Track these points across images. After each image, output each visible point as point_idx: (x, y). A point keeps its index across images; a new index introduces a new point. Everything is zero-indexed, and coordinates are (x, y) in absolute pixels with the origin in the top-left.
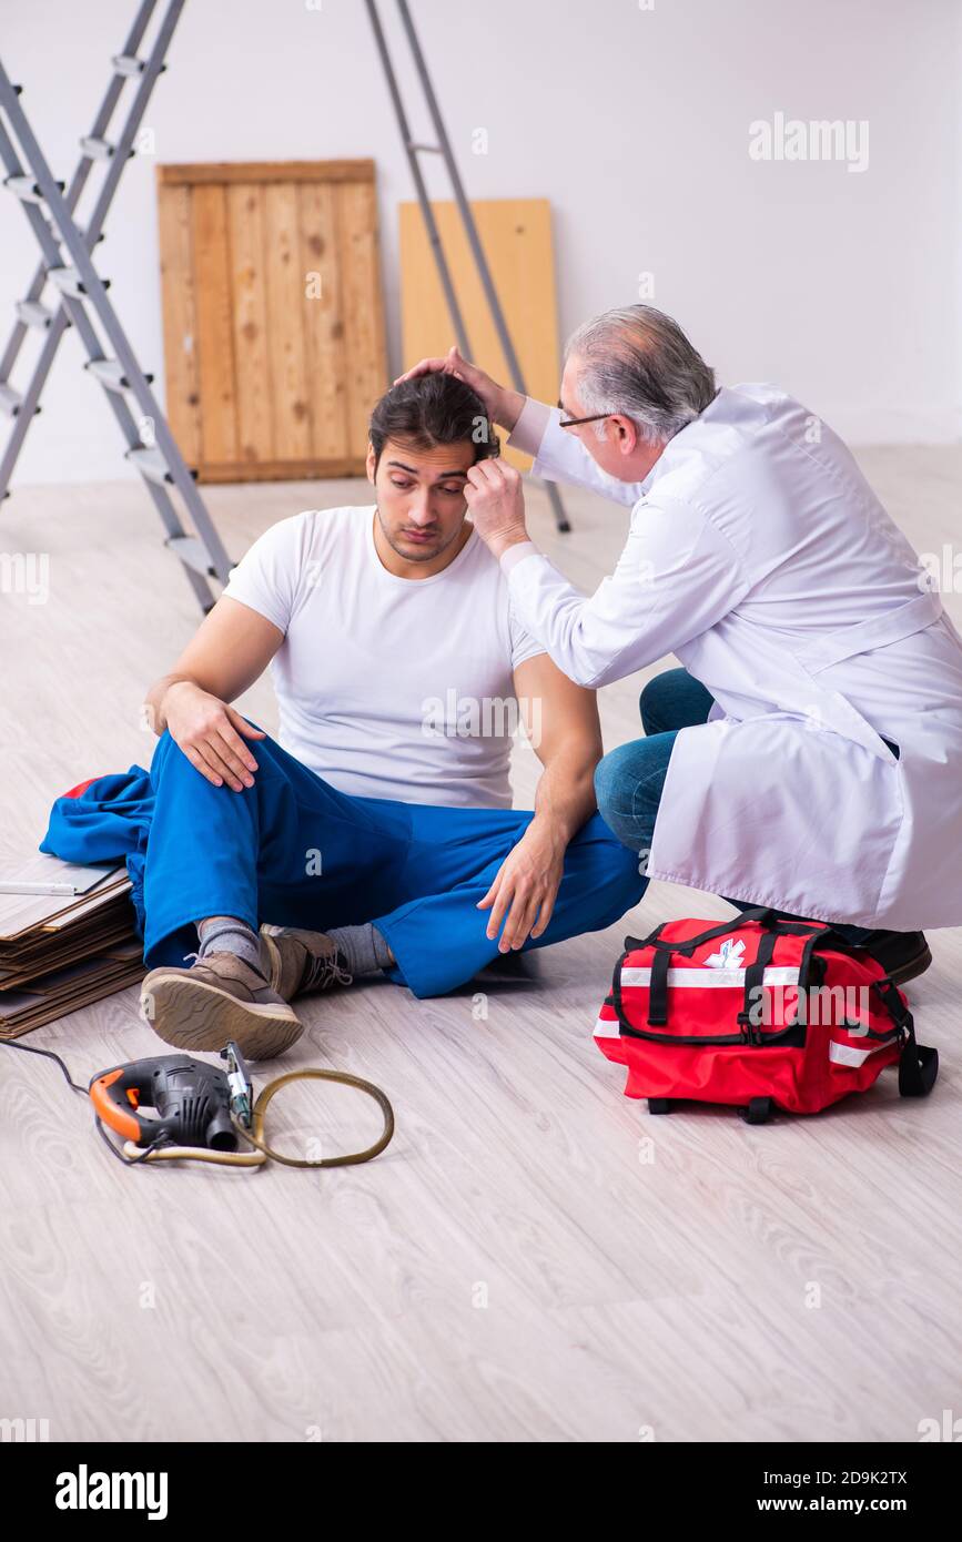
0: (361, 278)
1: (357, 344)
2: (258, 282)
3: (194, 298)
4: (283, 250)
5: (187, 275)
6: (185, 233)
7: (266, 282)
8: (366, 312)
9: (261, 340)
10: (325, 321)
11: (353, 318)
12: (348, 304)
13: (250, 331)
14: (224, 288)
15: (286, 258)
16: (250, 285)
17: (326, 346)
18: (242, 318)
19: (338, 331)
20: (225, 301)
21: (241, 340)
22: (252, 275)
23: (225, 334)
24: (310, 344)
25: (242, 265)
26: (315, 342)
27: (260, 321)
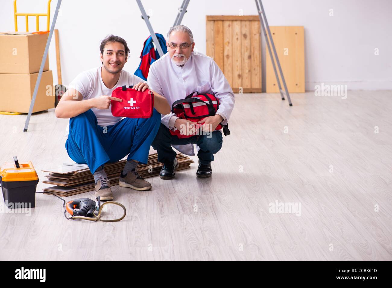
0: (256, 44)
1: (254, 60)
2: (230, 45)
3: (214, 48)
4: (237, 37)
5: (213, 42)
6: (212, 32)
7: (232, 45)
8: (257, 53)
9: (230, 58)
10: (247, 54)
11: (253, 54)
12: (252, 51)
13: (228, 56)
14: (222, 46)
15: (237, 39)
16: (228, 46)
17: (247, 61)
18: (226, 53)
19: (250, 57)
20: (222, 49)
21: (225, 58)
22: (229, 43)
23: (222, 57)
24: (243, 60)
25: (226, 40)
26: (244, 60)
27: (230, 54)
